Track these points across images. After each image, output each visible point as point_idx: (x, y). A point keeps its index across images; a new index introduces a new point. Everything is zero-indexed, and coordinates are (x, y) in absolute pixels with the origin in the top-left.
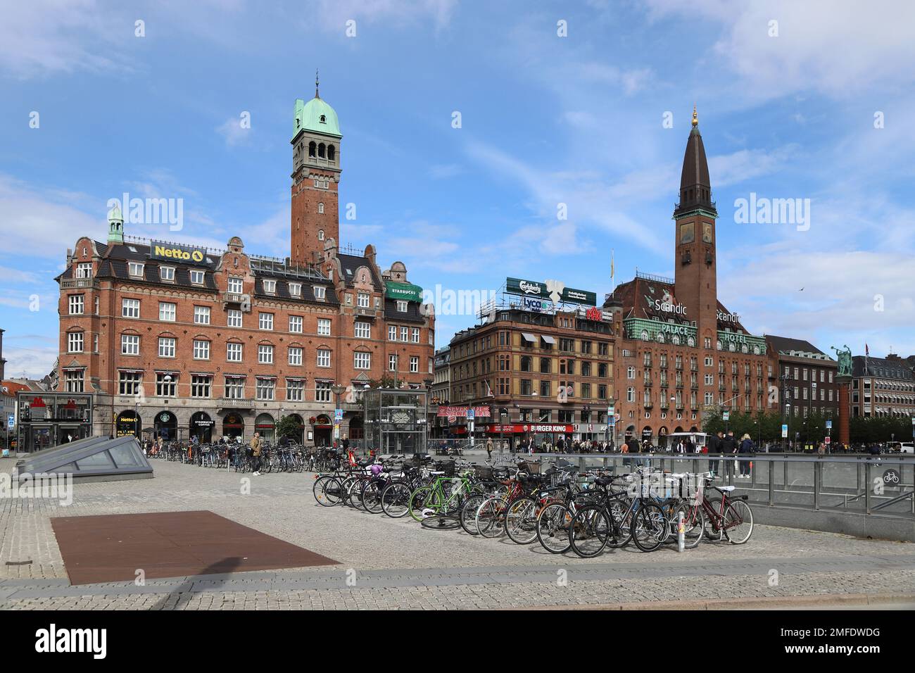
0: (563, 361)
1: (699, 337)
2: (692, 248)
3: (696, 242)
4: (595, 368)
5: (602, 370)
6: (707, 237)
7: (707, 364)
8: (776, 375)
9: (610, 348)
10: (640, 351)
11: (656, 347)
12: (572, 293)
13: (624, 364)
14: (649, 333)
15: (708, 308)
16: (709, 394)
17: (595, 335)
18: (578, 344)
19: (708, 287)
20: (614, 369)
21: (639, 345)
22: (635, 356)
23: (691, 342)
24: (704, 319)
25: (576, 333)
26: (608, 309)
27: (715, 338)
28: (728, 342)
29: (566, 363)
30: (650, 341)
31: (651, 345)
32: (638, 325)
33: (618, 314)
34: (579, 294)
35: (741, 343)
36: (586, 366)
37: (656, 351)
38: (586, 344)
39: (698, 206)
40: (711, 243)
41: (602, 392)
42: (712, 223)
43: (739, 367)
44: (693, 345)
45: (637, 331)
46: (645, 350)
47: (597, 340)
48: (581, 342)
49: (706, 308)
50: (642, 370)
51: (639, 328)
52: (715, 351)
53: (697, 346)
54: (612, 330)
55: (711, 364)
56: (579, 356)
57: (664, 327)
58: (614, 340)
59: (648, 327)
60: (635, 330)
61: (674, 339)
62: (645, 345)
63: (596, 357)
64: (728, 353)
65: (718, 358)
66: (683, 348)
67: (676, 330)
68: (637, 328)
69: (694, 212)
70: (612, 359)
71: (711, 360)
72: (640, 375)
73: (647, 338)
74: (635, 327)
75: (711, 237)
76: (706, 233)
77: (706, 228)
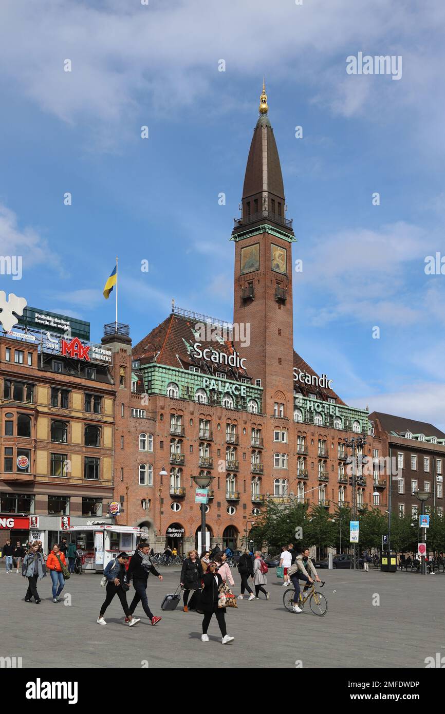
0: (9, 415)
1: (265, 400)
2: (256, 278)
3: (261, 270)
4: (76, 432)
5: (92, 435)
6: (278, 266)
7: (277, 439)
9: (107, 403)
10: (162, 411)
11: (191, 409)
12: (43, 317)
13: (133, 430)
14: (181, 387)
15: (280, 362)
16: (281, 481)
17: (77, 380)
18: (43, 393)
19: (280, 334)
20: (113, 435)
21: (161, 402)
22: (153, 419)
23: (252, 407)
24: (274, 377)
25: (41, 374)
26: (108, 346)
27: (291, 405)
28: (312, 413)
30: (182, 399)
31: (183, 405)
32: (160, 374)
33: (124, 355)
34: (56, 320)
35: (331, 416)
36: (59, 429)
37: (192, 414)
38: (61, 393)
39: (264, 220)
40: (284, 275)
41: (91, 469)
42: (287, 248)
43: (329, 447)
44: (256, 411)
45: (160, 383)
46: (173, 412)
47: (82, 389)
48: (50, 390)
49: (276, 362)
50: (167, 441)
51: (163, 379)
52: (291, 423)
53: (261, 413)
54: (112, 376)
55: (283, 440)
56: (46, 410)
57: (206, 381)
58: (115, 392)
59: (180, 379)
60: (156, 382)
61: (224, 400)
62: (172, 404)
63: (80, 415)
64: (312, 427)
65: (296, 433)
66: (239, 415)
67: (226, 388)
68: (160, 378)
69: (259, 229)
70: (111, 420)
71: (283, 434)
72: (162, 447)
73: (177, 395)
74: (156, 378)
75: (285, 266)
76: (278, 259)
77: (278, 252)
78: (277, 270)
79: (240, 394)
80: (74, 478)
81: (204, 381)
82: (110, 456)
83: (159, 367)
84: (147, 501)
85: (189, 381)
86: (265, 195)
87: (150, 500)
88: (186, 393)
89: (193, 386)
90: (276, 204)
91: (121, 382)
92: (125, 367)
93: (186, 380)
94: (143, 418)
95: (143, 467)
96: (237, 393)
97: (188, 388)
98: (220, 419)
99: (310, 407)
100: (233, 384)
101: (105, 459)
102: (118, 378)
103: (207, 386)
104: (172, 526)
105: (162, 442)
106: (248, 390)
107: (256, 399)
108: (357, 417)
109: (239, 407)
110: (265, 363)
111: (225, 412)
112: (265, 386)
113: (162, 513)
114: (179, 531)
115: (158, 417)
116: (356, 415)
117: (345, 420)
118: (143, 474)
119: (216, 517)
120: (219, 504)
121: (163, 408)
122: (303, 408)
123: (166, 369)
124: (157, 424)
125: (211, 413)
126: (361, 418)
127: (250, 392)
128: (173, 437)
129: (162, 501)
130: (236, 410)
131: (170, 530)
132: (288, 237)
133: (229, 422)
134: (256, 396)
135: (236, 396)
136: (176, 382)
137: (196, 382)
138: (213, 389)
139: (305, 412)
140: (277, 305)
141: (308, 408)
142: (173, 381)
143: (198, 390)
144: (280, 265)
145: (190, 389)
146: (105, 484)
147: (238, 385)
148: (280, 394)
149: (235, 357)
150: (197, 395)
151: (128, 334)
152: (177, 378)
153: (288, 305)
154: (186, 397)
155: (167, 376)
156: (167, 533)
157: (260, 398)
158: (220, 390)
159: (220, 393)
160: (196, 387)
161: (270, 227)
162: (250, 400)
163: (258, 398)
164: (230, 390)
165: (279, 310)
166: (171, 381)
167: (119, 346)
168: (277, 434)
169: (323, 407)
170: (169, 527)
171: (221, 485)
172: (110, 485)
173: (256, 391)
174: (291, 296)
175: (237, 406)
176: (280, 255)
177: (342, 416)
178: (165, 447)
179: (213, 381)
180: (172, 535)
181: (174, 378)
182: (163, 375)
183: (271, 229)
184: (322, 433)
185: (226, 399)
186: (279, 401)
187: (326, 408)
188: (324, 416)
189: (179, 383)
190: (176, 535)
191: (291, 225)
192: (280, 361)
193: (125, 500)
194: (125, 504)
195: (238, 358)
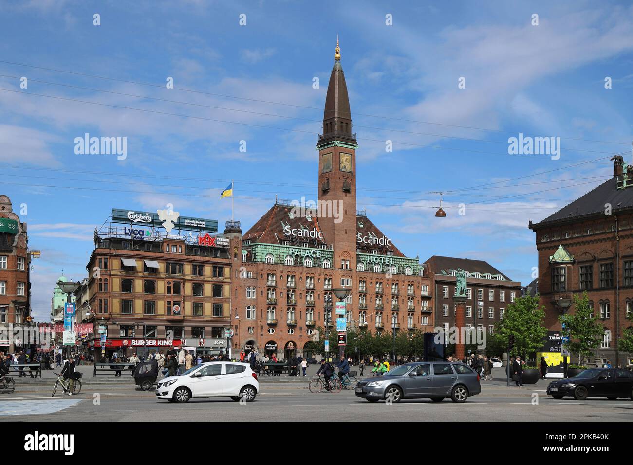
0: (169, 283)
1: (335, 259)
2: (331, 176)
3: (333, 171)
4: (208, 289)
5: (217, 290)
6: (345, 167)
7: (343, 284)
8: (432, 293)
9: (227, 271)
10: (262, 272)
11: (281, 269)
12: (189, 221)
13: (243, 285)
14: (275, 256)
17: (208, 259)
18: (188, 268)
20: (231, 289)
21: (261, 267)
22: (257, 278)
23: (326, 264)
24: (342, 243)
25: (186, 257)
26: (228, 235)
27: (355, 260)
28: (372, 264)
29: (172, 285)
30: (276, 264)
31: (275, 267)
32: (261, 249)
33: (237, 240)
34: (197, 222)
35: (387, 265)
36: (197, 288)
37: (282, 272)
38: (198, 268)
39: (334, 138)
40: (350, 172)
41: (217, 310)
42: (352, 154)
43: (384, 286)
44: (328, 267)
45: (261, 255)
46: (269, 272)
47: (211, 264)
48: (192, 266)
49: (343, 233)
50: (265, 291)
51: (263, 252)
52: (354, 273)
53: (332, 268)
54: (229, 254)
55: (347, 284)
56: (190, 278)
57: (292, 250)
58: (231, 263)
59: (274, 251)
60: (258, 254)
61: (305, 261)
62: (268, 267)
63: (210, 279)
64: (371, 274)
65: (358, 278)
66: (316, 270)
67: (306, 253)
68: (261, 252)
69: (331, 144)
70: (229, 280)
71: (347, 280)
72: (262, 294)
73: (272, 262)
74: (258, 251)
75: (350, 166)
76: (345, 162)
77: (345, 158)
78: (345, 170)
79: (317, 256)
80: (207, 316)
81: (291, 250)
82: (228, 302)
83: (260, 245)
84: (252, 328)
85: (281, 251)
86: (336, 119)
87: (253, 328)
88: (278, 259)
89: (283, 254)
90: (345, 124)
91: (235, 257)
92: (237, 248)
93: (279, 251)
94: (250, 278)
95: (249, 308)
96: (314, 256)
97: (280, 256)
98: (301, 274)
99: (370, 260)
100: (312, 250)
101: (225, 304)
102: (233, 255)
103: (293, 254)
104: (269, 343)
105: (262, 292)
106: (323, 253)
107: (329, 259)
108: (409, 264)
109: (316, 265)
110: (334, 234)
111: (305, 269)
112: (335, 249)
113: (262, 335)
114: (274, 346)
115: (259, 276)
116: (408, 262)
117: (399, 267)
118: (249, 312)
119: (299, 337)
120: (301, 329)
121: (262, 271)
122: (364, 261)
123: (265, 245)
124: (259, 280)
125: (295, 271)
126: (413, 264)
127: (324, 254)
128: (269, 288)
129: (262, 328)
130: (314, 267)
131: (268, 345)
132: (353, 146)
133: (308, 275)
134: (329, 256)
135: (313, 258)
136: (272, 253)
137: (285, 252)
138: (297, 255)
139: (366, 264)
140: (344, 194)
141: (368, 261)
143: (287, 256)
144: (347, 166)
145: (281, 256)
146: (225, 319)
147: (315, 250)
148: (346, 254)
149: (314, 231)
150: (286, 259)
151: (239, 227)
152: (272, 250)
153: (352, 193)
154: (279, 262)
155: (266, 250)
156: (266, 347)
157: (332, 258)
158: (302, 255)
159: (303, 257)
160: (285, 255)
161: (339, 142)
162: (324, 259)
164: (309, 255)
165: (346, 197)
166: (268, 252)
167: (234, 235)
168: (343, 281)
169: (381, 259)
170: (267, 343)
171: (302, 316)
172: (228, 319)
173: (329, 253)
174: (355, 186)
175: (314, 264)
176: (347, 159)
177: (396, 264)
178: (264, 294)
179: (297, 250)
180: (268, 349)
181: (270, 250)
182: (263, 249)
183: (340, 143)
184: (378, 277)
185: (307, 260)
186: (346, 259)
187: (382, 259)
188: (381, 265)
189: (274, 254)
190: (271, 348)
191: (355, 137)
192: (346, 231)
193: (238, 328)
194: (238, 330)
195: (317, 232)
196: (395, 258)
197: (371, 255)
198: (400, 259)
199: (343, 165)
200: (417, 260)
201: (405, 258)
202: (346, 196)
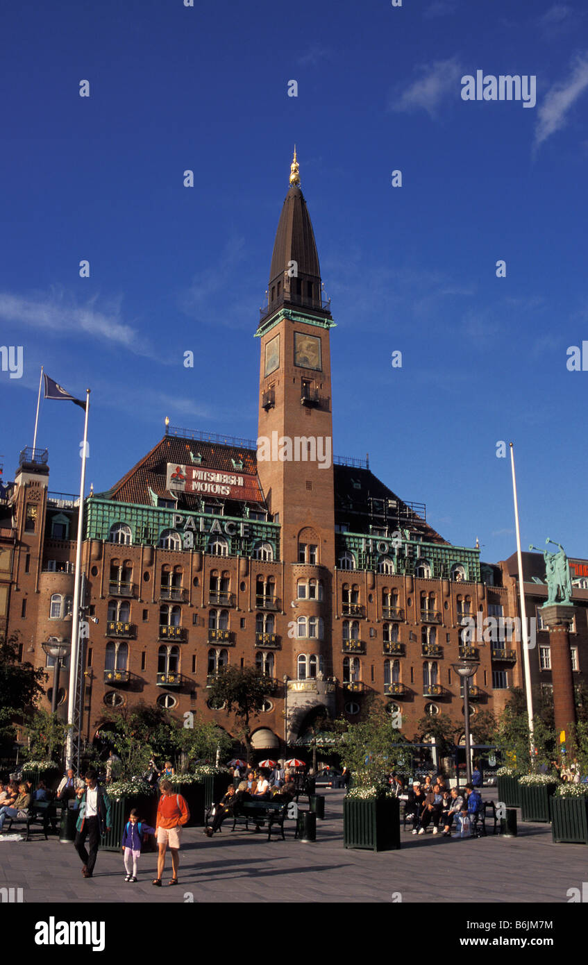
6: (306, 360)
15: (309, 487)
40: (318, 370)
75: (318, 359)
76: (306, 351)
77: (306, 343)
78: (305, 365)
79: (240, 533)
81: (175, 519)
88: (142, 536)
89: (156, 527)
93: (144, 517)
96: (233, 534)
97: (146, 529)
99: (369, 549)
100: (227, 520)
106: (255, 527)
107: (270, 541)
108: (458, 559)
111: (208, 562)
112: (284, 521)
116: (457, 555)
117: (435, 564)
122: (356, 549)
127: (258, 530)
130: (231, 557)
132: (324, 322)
134: (270, 536)
136: (127, 522)
137: (162, 519)
139: (360, 556)
140: (305, 410)
141: (365, 550)
142: (120, 521)
143: (166, 530)
144: (310, 359)
145: (151, 532)
148: (311, 530)
150: (164, 538)
152: (129, 515)
153: (324, 409)
154: (143, 542)
155: (111, 514)
157: (277, 539)
158: (203, 529)
159: (205, 534)
160: (162, 529)
161: (295, 313)
162: (258, 542)
163: (271, 539)
164: (220, 529)
165: (309, 417)
166: (117, 521)
168: (302, 589)
169: (394, 547)
173: (270, 529)
174: (328, 396)
175: (234, 552)
176: (310, 346)
177: (430, 559)
179: (189, 518)
181: (123, 516)
183: (296, 315)
184: (388, 585)
185: (216, 542)
186: (311, 541)
187: (397, 547)
188: (395, 561)
189: (133, 523)
191: (329, 308)
196: (425, 546)
197: (370, 537)
198: (437, 548)
199: (301, 355)
200: (475, 553)
201: (450, 547)
202: (309, 414)
